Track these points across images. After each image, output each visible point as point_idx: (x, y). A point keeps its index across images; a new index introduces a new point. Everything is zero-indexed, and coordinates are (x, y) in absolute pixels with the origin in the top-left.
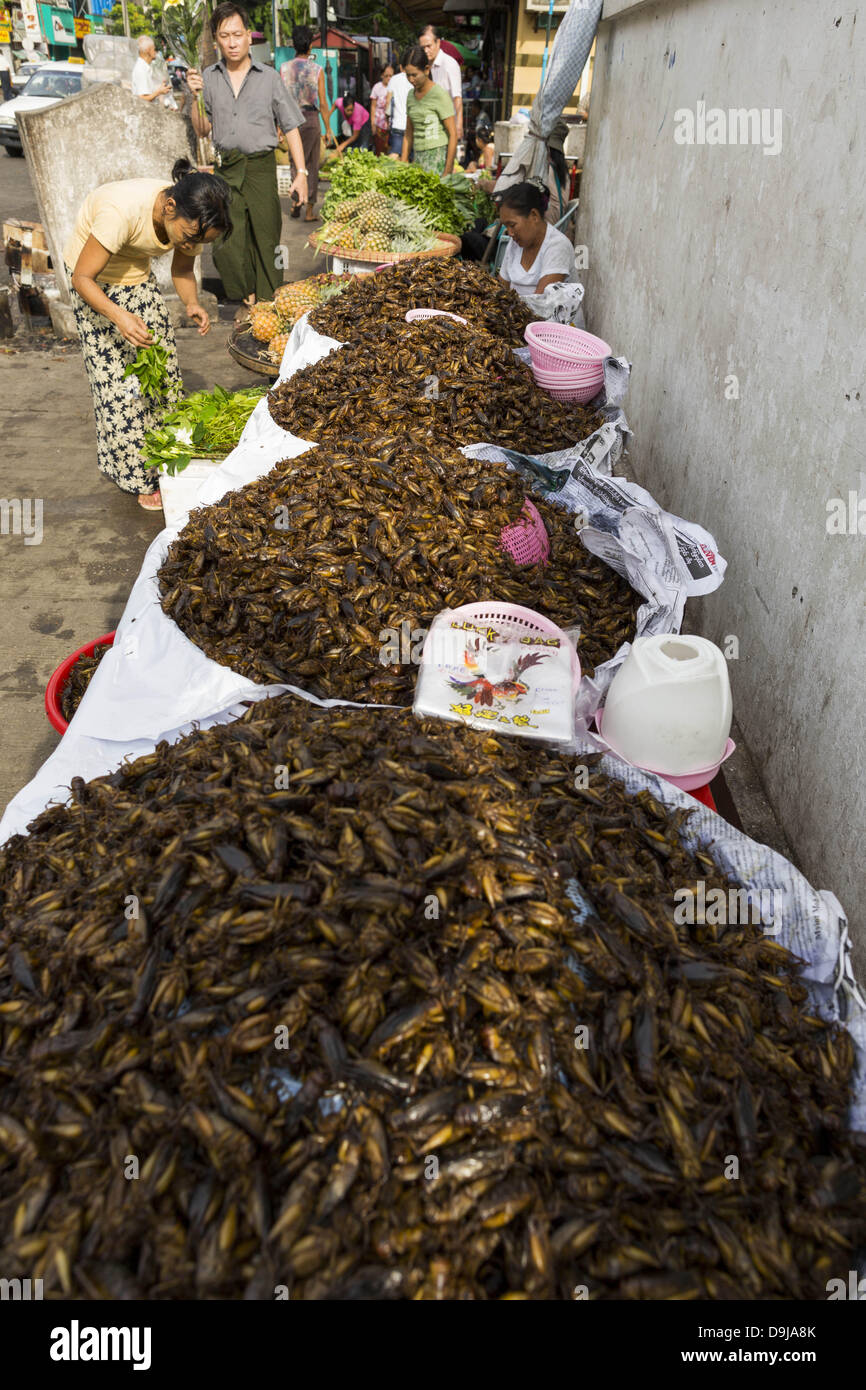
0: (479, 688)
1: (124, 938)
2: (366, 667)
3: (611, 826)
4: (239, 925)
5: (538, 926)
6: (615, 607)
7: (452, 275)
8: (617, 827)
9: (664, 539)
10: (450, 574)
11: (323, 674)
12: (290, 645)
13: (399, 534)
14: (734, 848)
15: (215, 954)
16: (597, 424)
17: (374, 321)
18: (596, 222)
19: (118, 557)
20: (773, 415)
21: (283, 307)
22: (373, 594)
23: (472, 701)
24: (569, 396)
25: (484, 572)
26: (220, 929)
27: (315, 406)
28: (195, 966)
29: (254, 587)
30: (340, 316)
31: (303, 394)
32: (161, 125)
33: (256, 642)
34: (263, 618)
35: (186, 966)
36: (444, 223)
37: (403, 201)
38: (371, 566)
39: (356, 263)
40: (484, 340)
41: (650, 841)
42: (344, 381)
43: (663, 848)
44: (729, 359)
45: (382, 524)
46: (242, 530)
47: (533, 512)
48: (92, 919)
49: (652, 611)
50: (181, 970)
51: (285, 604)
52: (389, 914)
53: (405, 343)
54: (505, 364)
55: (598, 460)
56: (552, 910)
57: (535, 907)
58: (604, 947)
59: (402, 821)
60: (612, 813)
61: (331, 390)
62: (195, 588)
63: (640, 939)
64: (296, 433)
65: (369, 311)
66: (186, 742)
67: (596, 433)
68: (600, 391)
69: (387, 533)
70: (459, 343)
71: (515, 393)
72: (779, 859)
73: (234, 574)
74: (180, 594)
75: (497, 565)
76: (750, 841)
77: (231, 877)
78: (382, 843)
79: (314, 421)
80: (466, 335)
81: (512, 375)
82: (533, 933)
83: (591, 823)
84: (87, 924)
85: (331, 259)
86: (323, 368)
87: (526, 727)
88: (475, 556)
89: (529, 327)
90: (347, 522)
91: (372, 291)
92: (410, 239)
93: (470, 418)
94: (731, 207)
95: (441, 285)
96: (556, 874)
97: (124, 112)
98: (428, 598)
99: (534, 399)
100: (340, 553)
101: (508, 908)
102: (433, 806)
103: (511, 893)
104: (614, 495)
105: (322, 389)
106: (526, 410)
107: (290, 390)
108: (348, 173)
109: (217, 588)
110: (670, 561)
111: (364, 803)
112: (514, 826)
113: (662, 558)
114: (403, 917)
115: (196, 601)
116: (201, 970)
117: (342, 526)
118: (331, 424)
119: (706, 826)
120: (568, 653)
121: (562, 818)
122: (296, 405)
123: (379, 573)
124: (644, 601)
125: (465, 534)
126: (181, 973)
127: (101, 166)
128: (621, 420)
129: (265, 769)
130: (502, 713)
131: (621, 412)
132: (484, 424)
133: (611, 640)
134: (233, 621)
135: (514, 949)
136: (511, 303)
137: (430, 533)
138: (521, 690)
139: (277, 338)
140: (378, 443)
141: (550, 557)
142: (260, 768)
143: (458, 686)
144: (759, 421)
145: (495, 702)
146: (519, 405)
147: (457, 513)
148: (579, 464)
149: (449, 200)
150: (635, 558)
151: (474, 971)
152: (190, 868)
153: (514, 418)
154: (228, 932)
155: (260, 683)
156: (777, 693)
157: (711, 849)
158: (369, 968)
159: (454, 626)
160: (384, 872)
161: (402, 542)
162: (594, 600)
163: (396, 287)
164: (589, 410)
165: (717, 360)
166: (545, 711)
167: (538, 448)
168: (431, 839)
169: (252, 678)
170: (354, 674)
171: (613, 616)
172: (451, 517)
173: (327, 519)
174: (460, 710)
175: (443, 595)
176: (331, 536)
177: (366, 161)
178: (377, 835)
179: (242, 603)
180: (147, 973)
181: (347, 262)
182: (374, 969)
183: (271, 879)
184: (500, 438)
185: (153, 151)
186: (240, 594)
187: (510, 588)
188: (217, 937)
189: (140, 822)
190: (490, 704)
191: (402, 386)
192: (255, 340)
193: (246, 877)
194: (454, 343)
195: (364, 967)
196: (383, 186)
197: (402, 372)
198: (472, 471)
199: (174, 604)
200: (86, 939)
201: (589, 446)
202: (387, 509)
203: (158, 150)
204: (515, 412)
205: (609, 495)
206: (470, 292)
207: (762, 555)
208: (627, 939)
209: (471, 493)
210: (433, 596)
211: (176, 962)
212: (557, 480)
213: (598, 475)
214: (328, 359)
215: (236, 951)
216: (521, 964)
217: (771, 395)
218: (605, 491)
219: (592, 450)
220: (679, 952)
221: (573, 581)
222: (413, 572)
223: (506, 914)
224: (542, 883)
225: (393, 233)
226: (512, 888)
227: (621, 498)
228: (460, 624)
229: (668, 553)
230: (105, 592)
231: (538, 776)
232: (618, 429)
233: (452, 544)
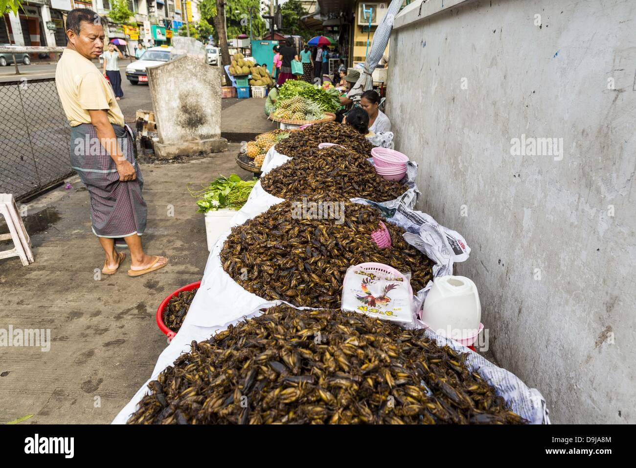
0: (370, 299)
1: (232, 403)
2: (316, 292)
3: (435, 358)
4: (284, 394)
5: (412, 397)
6: (422, 266)
7: (337, 129)
8: (437, 359)
9: (441, 236)
10: (351, 251)
11: (298, 296)
12: (282, 283)
13: (328, 235)
14: (490, 370)
15: (275, 408)
16: (405, 189)
17: (304, 148)
18: (394, 107)
19: (184, 253)
20: (482, 185)
21: (261, 143)
22: (318, 260)
23: (367, 305)
24: (392, 178)
25: (366, 251)
26: (275, 396)
27: (282, 183)
28: (265, 413)
29: (265, 259)
30: (289, 147)
31: (276, 179)
32: (207, 71)
33: (267, 282)
34: (270, 272)
35: (261, 413)
36: (328, 108)
37: (310, 100)
38: (316, 248)
39: (290, 125)
40: (355, 155)
41: (452, 366)
42: (295, 173)
43: (458, 368)
44: (460, 162)
45: (321, 230)
46: (258, 235)
47: (383, 226)
48: (215, 397)
49: (439, 267)
50: (259, 415)
51: (279, 265)
52: (348, 388)
53: (321, 157)
54: (364, 165)
55: (407, 204)
56: (417, 389)
57: (410, 388)
58: (441, 406)
59: (350, 350)
60: (434, 353)
61: (289, 176)
62: (237, 260)
63: (455, 404)
64: (274, 195)
65: (301, 144)
66: (242, 324)
67: (406, 193)
68: (405, 176)
69: (323, 234)
70: (344, 157)
71: (369, 177)
72: (510, 374)
73: (255, 253)
74: (231, 263)
75: (371, 248)
76: (496, 367)
77: (278, 375)
78: (342, 359)
79: (282, 189)
80: (346, 153)
81: (368, 169)
82: (410, 399)
83: (426, 356)
84: (212, 399)
85: (279, 123)
86: (284, 168)
87: (391, 316)
88: (362, 244)
89: (373, 150)
90: (305, 230)
91: (302, 136)
92: (314, 115)
93: (350, 187)
94: (455, 101)
95: (333, 133)
96: (417, 374)
97: (192, 67)
98: (343, 262)
99: (377, 179)
100: (303, 243)
101: (398, 388)
102: (362, 344)
103: (398, 382)
104: (417, 219)
105: (285, 176)
106: (375, 184)
107: (270, 177)
108: (286, 89)
109: (248, 260)
110: (444, 246)
111: (333, 343)
112: (396, 353)
113: (440, 245)
114: (354, 390)
115: (239, 265)
116: (267, 415)
117: (303, 231)
118: (290, 191)
119: (476, 361)
120: (406, 284)
121: (414, 353)
122: (273, 183)
123: (320, 251)
124: (435, 263)
125: (356, 235)
126: (259, 416)
127: (181, 88)
128: (415, 188)
129: (284, 332)
130: (380, 310)
131: (415, 184)
132: (357, 190)
133: (422, 281)
134: (256, 273)
135: (402, 406)
136: (363, 140)
137: (341, 234)
138: (388, 301)
139: (258, 156)
140: (316, 197)
141: (392, 245)
142: (282, 331)
143: (360, 298)
144: (476, 187)
145: (377, 305)
146: (372, 182)
147: (352, 225)
148: (400, 206)
149: (330, 99)
150: (429, 245)
151: (387, 414)
152: (257, 372)
153: (370, 187)
154: (279, 398)
155: (270, 300)
156: (496, 309)
157: (479, 371)
158: (342, 412)
159: (356, 272)
160: (344, 371)
161: (330, 238)
162: (413, 263)
163: (314, 134)
164: (401, 185)
165: (454, 163)
166: (399, 309)
167: (381, 200)
168: (362, 357)
169: (265, 298)
170: (312, 296)
171: (422, 270)
172: (350, 227)
173: (297, 229)
174: (361, 308)
175: (349, 260)
176: (298, 236)
177: (294, 84)
178: (339, 356)
179: (260, 266)
180: (244, 417)
181: (287, 125)
182: (344, 412)
183: (296, 375)
184: (364, 196)
185: (203, 82)
186: (258, 262)
187: (377, 257)
188: (274, 400)
189: (231, 356)
190: (375, 307)
191: (321, 174)
192: (248, 157)
193: (284, 374)
194: (341, 156)
195: (340, 411)
196: (301, 94)
197: (320, 168)
198: (357, 208)
199: (228, 267)
200: (213, 405)
201: (403, 199)
202: (322, 224)
203: (205, 81)
204: (369, 185)
205: (415, 219)
206: (345, 136)
207: (482, 246)
208: (450, 405)
209: (357, 218)
210: (345, 260)
211: (256, 412)
212: (391, 213)
213: (409, 210)
214: (287, 164)
215: (283, 406)
216: (407, 412)
217: (480, 176)
218: (412, 217)
219: (404, 200)
220: (473, 411)
221: (403, 255)
222: (335, 250)
223: (397, 391)
224: (411, 377)
225: (307, 112)
226: (398, 380)
227: (420, 220)
228: (359, 272)
229: (443, 242)
230: (178, 269)
231: (399, 338)
232: (415, 191)
233: (351, 239)
